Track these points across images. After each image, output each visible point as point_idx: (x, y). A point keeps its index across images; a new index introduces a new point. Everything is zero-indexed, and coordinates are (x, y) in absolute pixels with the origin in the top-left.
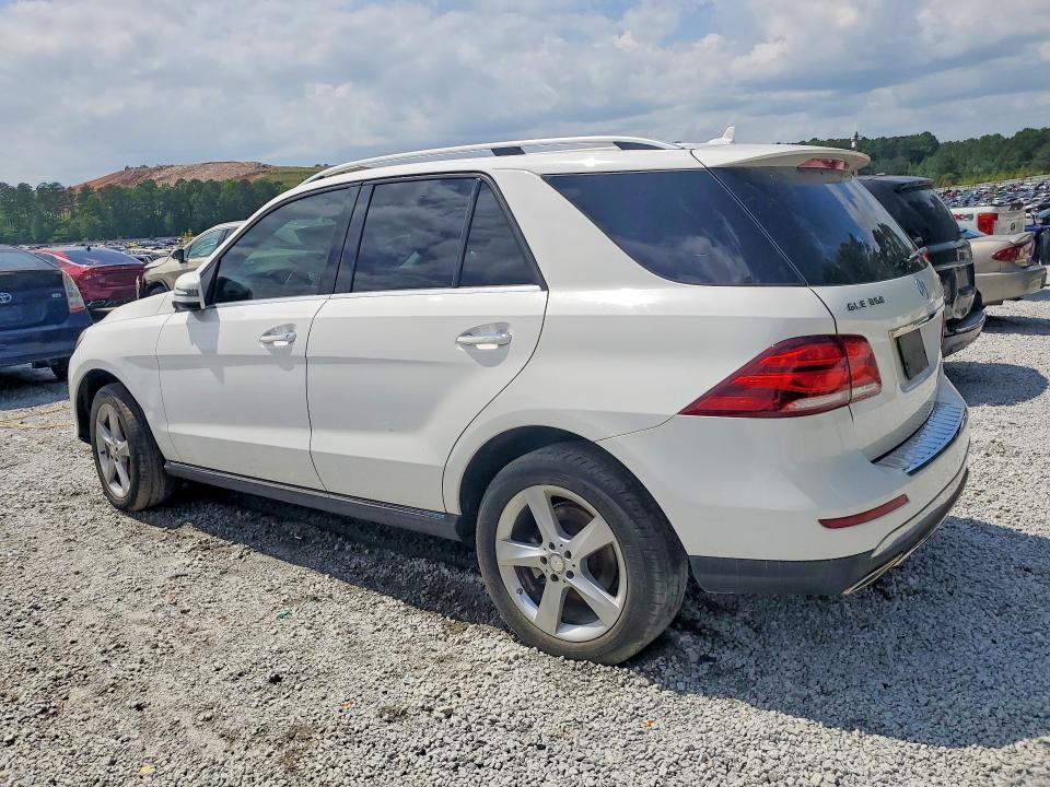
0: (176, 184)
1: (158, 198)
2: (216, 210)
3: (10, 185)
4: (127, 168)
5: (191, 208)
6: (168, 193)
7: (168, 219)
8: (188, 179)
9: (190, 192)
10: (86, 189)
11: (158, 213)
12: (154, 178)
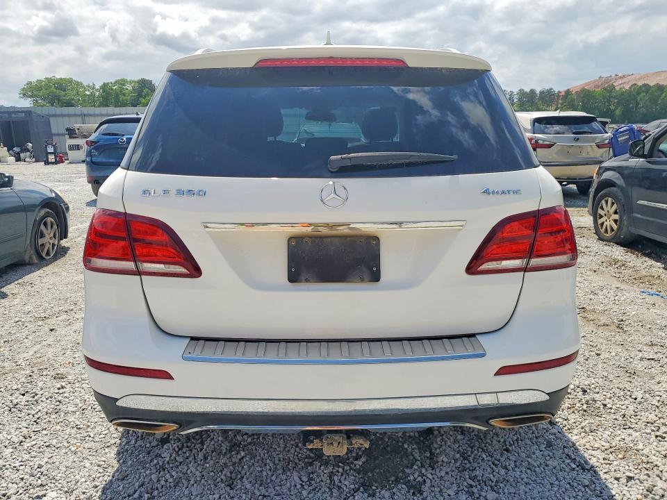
0: (630, 88)
1: (614, 98)
2: (656, 105)
3: (525, 90)
4: (600, 77)
5: (637, 103)
6: (623, 93)
7: (618, 112)
8: (640, 84)
9: (639, 93)
10: (568, 92)
11: (612, 107)
12: (615, 84)
